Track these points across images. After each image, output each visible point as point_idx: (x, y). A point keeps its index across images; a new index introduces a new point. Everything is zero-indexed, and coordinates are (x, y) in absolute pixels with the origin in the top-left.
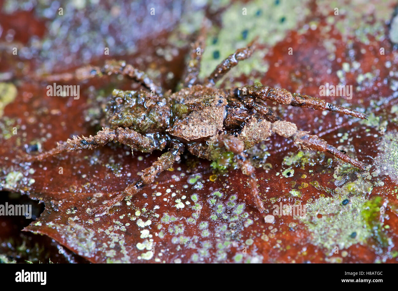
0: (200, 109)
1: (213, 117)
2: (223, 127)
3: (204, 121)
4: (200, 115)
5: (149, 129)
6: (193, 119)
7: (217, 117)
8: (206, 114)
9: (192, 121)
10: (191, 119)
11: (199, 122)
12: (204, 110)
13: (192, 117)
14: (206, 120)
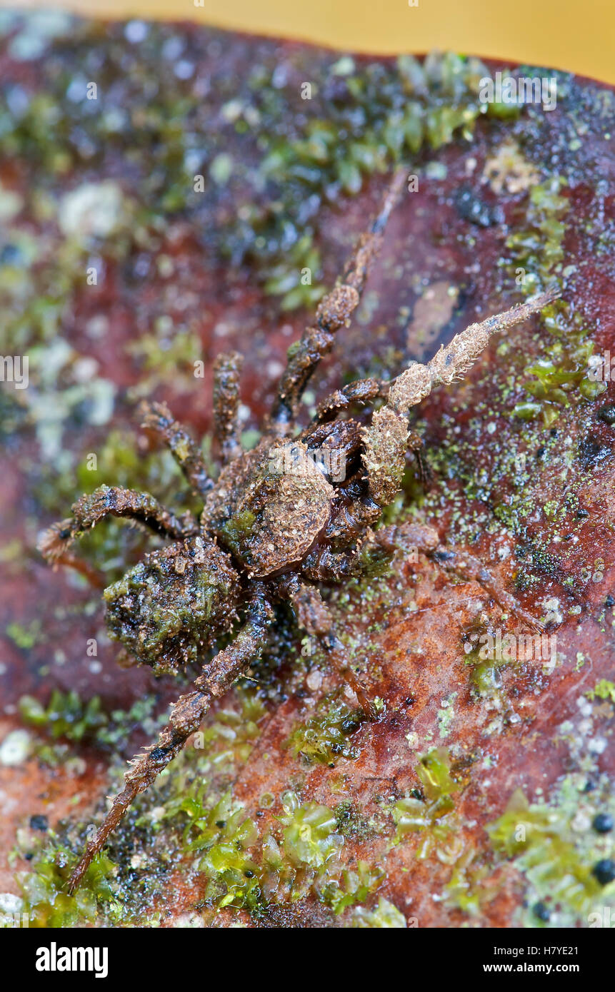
0: (272, 493)
1: (304, 487)
2: (335, 488)
3: (296, 506)
4: (281, 502)
5: (216, 608)
6: (275, 521)
7: (312, 481)
8: (289, 493)
9: (275, 525)
10: (272, 522)
11: (290, 517)
12: (281, 489)
13: (272, 519)
14: (297, 503)
